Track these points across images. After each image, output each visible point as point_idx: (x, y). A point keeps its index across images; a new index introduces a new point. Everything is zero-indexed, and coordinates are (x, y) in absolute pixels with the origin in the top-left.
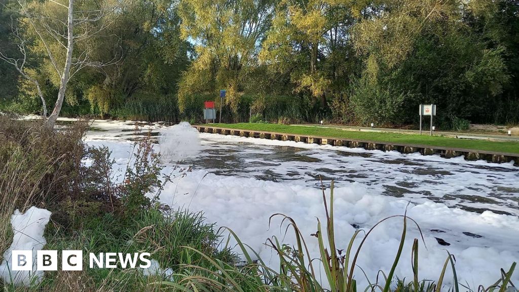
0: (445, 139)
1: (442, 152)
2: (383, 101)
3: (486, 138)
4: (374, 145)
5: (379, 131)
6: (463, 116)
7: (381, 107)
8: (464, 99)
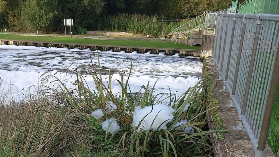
0: (78, 39)
1: (78, 47)
2: (41, 17)
3: (98, 38)
4: (42, 44)
5: (42, 36)
6: (83, 26)
7: (40, 21)
8: (84, 16)
